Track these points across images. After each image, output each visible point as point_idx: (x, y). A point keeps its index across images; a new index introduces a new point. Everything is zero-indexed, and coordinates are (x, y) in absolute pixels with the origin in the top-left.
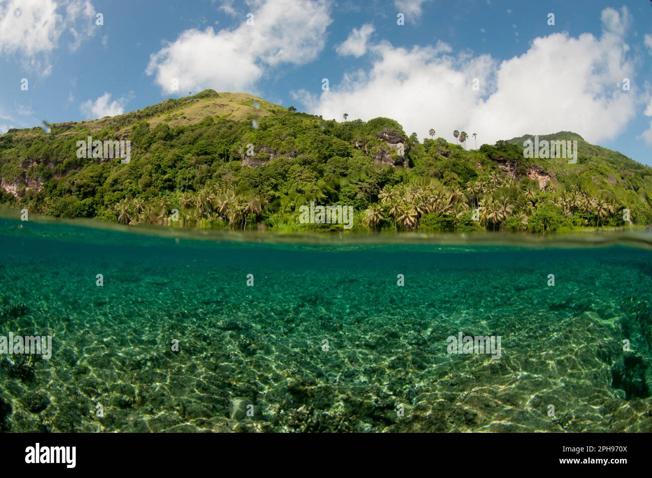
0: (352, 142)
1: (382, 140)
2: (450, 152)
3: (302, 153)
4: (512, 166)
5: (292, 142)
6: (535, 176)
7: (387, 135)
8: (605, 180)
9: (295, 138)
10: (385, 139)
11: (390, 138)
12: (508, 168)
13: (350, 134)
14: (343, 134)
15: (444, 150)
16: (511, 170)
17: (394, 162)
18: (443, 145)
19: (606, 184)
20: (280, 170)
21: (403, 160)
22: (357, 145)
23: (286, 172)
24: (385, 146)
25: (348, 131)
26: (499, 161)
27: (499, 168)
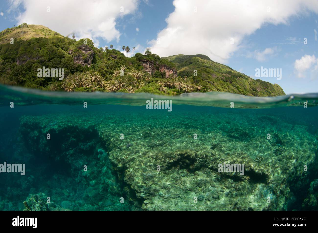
0: (68, 51)
1: (80, 49)
2: (117, 56)
3: (42, 57)
4: (150, 64)
5: (38, 52)
6: (164, 70)
7: (83, 47)
8: (210, 76)
9: (41, 49)
10: (82, 49)
11: (85, 49)
12: (148, 66)
13: (68, 47)
14: (64, 47)
15: (114, 55)
16: (150, 67)
17: (83, 61)
18: (114, 53)
19: (210, 77)
20: (29, 66)
21: (89, 60)
22: (70, 53)
23: (31, 67)
24: (81, 53)
25: (67, 45)
26: (144, 62)
27: (143, 66)
